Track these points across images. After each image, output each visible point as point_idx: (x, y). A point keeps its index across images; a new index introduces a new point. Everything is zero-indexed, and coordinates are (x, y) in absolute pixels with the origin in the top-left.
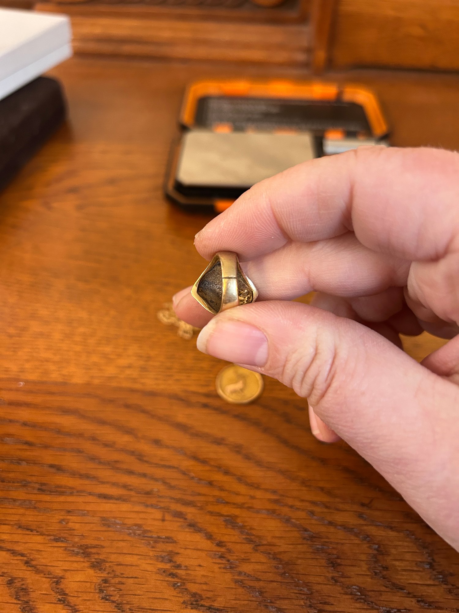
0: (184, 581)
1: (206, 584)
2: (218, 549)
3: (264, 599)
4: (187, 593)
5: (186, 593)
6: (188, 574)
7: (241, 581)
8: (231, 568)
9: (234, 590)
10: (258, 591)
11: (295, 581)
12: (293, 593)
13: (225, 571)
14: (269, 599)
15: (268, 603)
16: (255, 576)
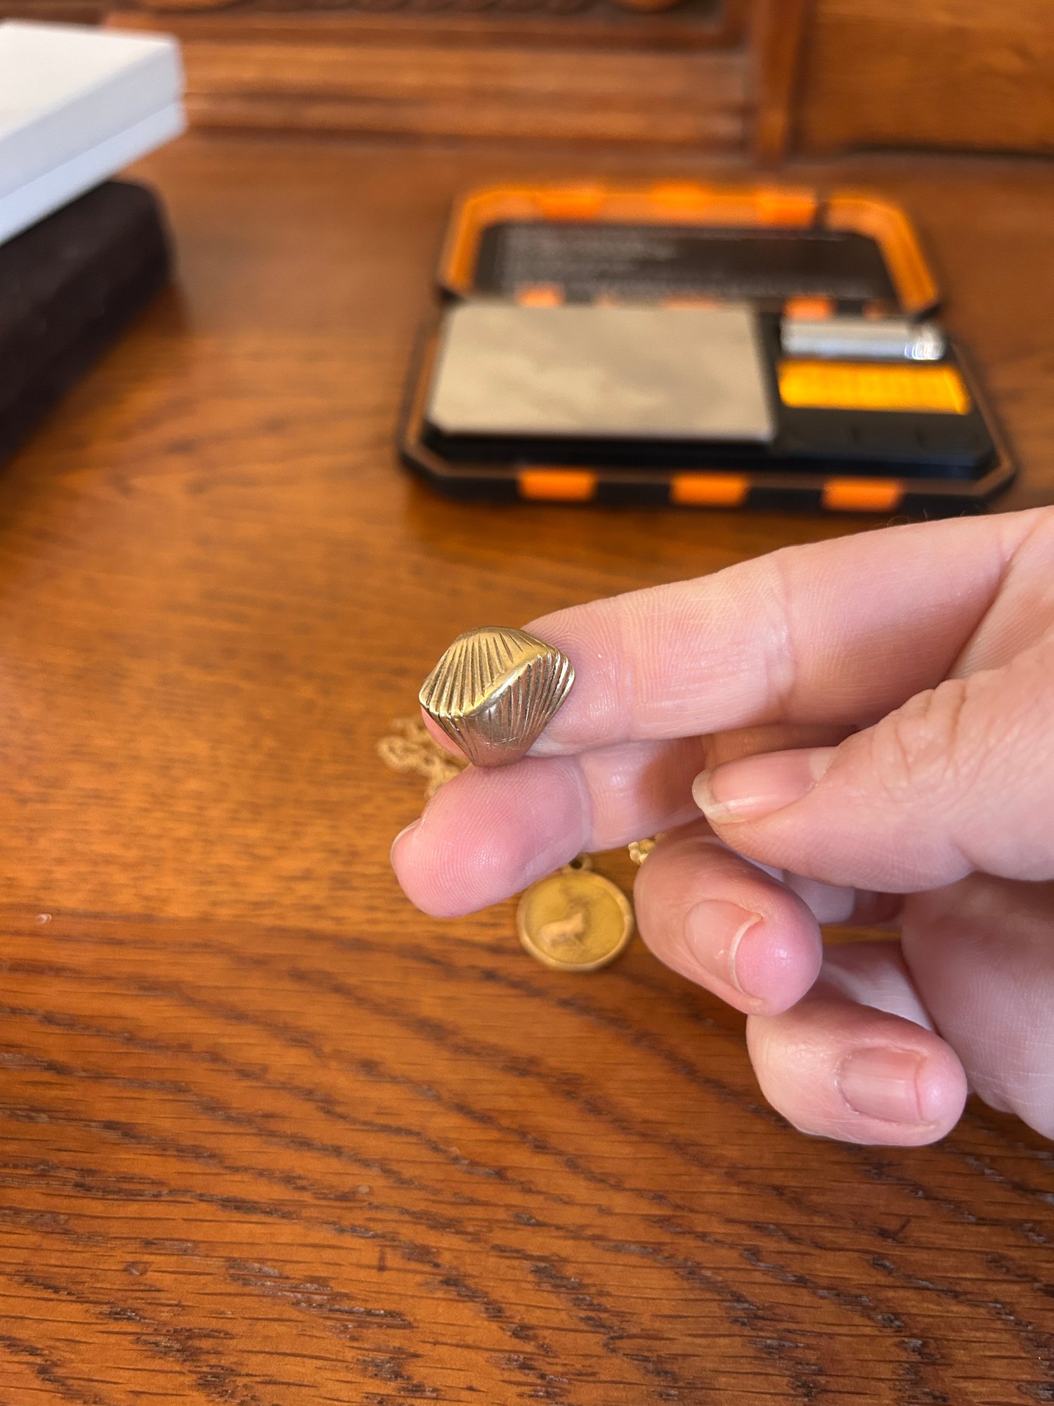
2: (516, 1344)
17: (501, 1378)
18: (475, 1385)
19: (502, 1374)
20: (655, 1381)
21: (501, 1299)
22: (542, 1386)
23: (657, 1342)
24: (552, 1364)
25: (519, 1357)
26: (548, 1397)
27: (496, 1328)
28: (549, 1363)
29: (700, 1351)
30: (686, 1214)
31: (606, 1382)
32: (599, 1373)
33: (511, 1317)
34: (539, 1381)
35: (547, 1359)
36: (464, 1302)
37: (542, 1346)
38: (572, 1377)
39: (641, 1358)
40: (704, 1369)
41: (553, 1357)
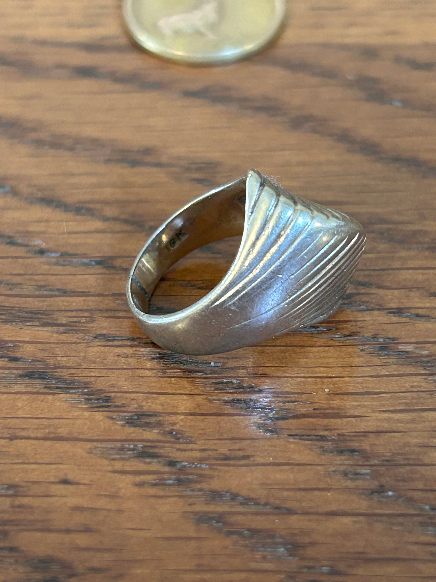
0: (7, 528)
1: (87, 530)
2: (132, 432)
3: (304, 563)
4: (16, 561)
5: (12, 560)
6: (20, 506)
7: (220, 518)
8: (180, 482)
9: (193, 544)
10: (284, 545)
11: (422, 509)
12: (416, 543)
13: (161, 493)
14: (325, 563)
15: (322, 574)
16: (271, 501)
17: (110, 468)
18: (70, 477)
19: (113, 466)
20: (336, 460)
21: (108, 389)
22: (170, 473)
23: (339, 421)
24: (185, 450)
25: (136, 446)
26: (179, 485)
27: (101, 418)
28: (178, 450)
29: (400, 426)
30: (373, 291)
31: (263, 465)
32: (253, 456)
33: (123, 406)
34: (167, 469)
35: (178, 446)
36: (54, 394)
37: (171, 433)
38: (214, 462)
39: (314, 437)
40: (406, 444)
41: (187, 443)
